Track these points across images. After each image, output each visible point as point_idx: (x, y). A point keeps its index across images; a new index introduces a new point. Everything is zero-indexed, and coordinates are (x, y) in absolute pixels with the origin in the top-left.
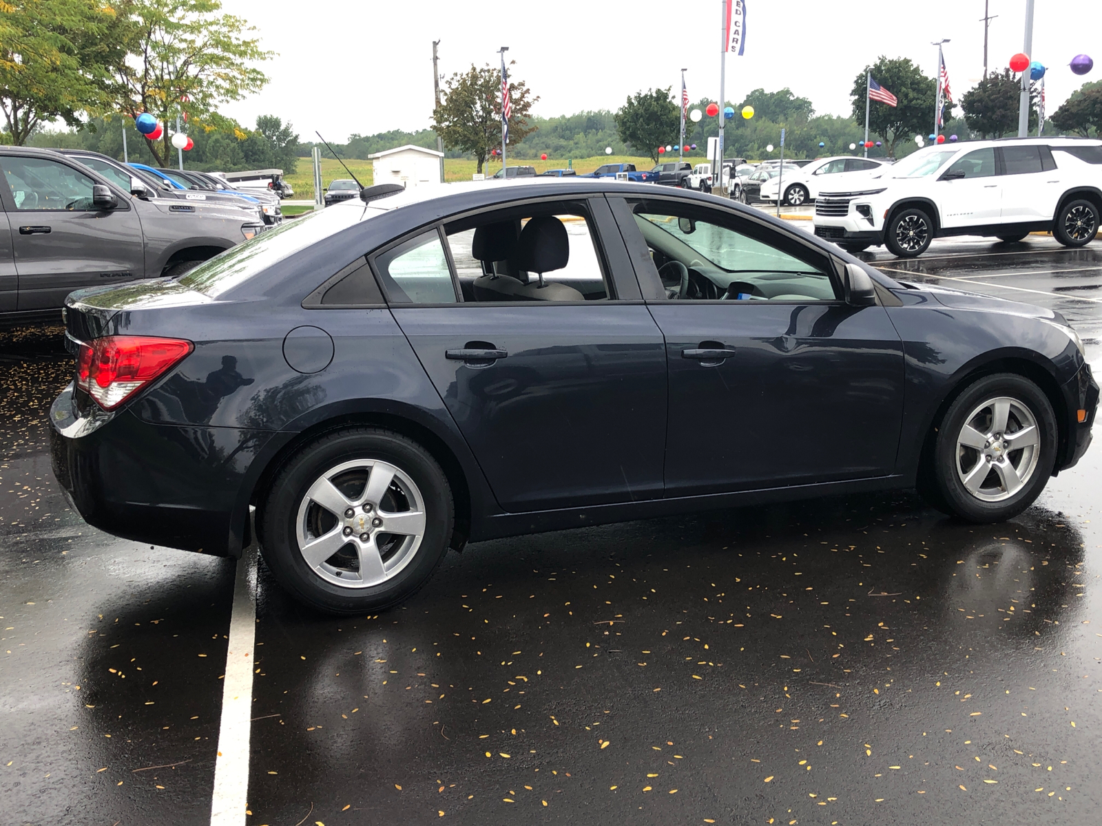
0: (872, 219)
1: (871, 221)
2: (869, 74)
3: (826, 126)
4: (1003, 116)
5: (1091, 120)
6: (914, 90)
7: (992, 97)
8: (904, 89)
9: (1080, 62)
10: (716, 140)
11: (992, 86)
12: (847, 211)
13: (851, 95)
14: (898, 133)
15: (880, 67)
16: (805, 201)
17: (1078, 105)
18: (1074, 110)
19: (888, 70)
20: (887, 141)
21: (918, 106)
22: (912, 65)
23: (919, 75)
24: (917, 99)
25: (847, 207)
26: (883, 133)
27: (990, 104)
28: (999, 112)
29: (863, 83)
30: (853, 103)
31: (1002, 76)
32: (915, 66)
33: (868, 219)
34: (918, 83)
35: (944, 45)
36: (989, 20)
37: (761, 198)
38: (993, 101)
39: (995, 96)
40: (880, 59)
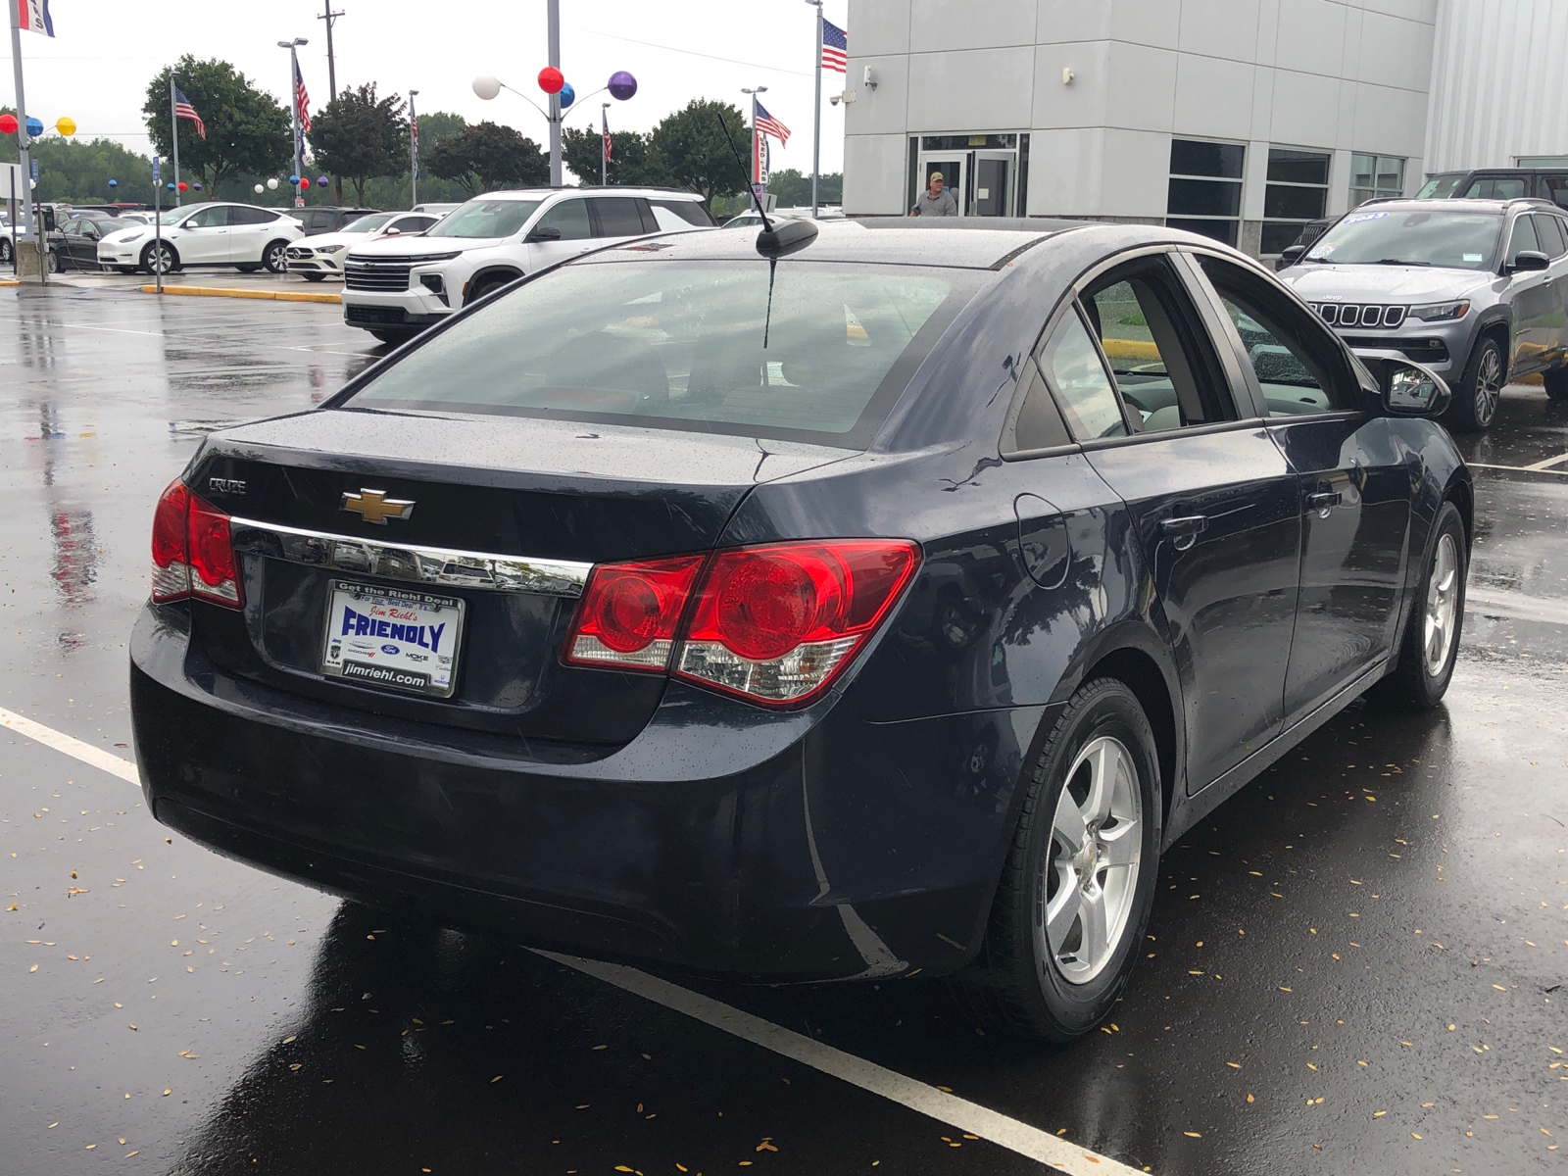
0: (446, 296)
1: (445, 300)
2: (172, 82)
3: (58, 156)
4: (366, 155)
5: (475, 166)
6: (241, 109)
7: (348, 127)
8: (225, 107)
9: (623, 83)
10: (12, 168)
11: (346, 111)
12: (407, 284)
13: (145, 110)
14: (221, 171)
15: (186, 72)
16: (173, 268)
17: (457, 145)
18: (453, 152)
19: (200, 78)
20: (205, 182)
21: (248, 133)
22: (233, 73)
23: (245, 88)
24: (246, 123)
25: (407, 277)
26: (199, 171)
27: (347, 137)
28: (360, 149)
29: (163, 95)
30: (149, 124)
31: (358, 98)
32: (237, 74)
33: (439, 296)
34: (246, 100)
35: (298, 48)
36: (332, 19)
37: (99, 262)
38: (349, 132)
39: (352, 126)
40: (185, 60)
